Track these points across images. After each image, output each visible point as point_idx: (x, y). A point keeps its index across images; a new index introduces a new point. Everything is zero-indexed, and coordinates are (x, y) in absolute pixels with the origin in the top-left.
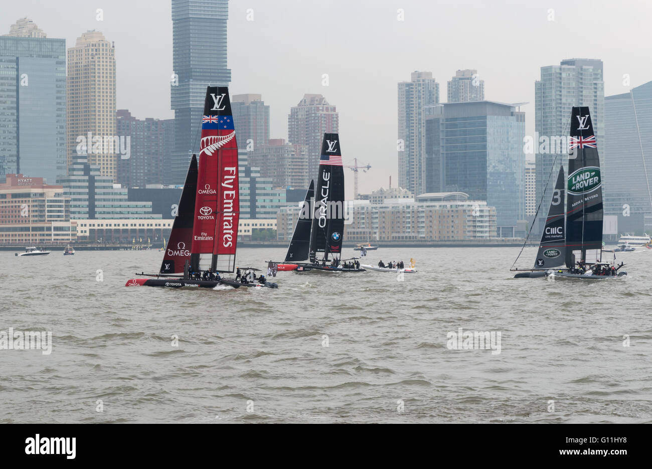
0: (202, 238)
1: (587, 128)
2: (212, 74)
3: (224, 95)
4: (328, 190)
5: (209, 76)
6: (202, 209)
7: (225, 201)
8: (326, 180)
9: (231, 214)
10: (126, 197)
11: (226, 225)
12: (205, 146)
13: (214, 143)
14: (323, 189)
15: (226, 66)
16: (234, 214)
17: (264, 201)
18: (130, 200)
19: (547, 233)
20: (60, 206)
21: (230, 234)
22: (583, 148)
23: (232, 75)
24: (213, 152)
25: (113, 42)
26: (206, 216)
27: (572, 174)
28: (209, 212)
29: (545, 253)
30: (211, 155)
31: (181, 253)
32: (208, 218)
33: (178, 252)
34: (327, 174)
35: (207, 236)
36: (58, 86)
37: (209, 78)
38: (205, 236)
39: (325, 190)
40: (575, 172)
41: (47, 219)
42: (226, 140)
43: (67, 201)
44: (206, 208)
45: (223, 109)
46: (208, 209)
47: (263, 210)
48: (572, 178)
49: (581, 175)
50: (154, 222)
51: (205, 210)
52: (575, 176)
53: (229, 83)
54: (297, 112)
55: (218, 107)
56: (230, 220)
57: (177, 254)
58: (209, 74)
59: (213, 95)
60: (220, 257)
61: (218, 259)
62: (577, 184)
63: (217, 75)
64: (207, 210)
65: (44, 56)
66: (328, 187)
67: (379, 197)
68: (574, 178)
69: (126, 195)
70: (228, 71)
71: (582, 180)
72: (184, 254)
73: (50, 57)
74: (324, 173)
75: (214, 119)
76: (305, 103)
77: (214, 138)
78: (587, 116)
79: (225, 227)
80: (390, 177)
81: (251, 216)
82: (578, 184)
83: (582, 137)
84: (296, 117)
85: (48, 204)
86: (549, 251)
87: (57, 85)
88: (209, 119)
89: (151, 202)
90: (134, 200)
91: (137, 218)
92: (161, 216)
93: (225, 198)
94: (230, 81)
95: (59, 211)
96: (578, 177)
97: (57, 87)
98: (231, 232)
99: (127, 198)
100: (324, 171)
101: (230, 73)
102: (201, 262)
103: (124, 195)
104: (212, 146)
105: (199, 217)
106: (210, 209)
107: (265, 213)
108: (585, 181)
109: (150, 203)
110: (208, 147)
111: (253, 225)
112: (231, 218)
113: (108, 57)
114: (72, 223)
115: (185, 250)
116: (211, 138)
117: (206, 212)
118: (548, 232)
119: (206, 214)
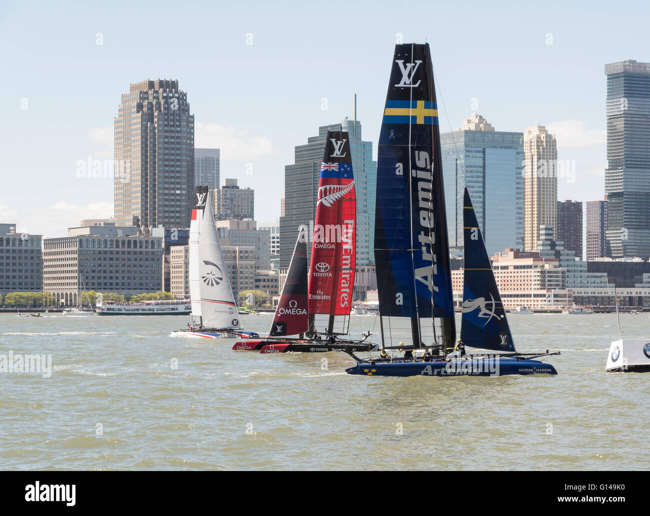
0: (318, 297)
2: (642, 163)
3: (345, 140)
6: (318, 265)
7: (344, 257)
9: (348, 271)
10: (586, 269)
11: (344, 283)
12: (323, 196)
13: (334, 193)
16: (351, 271)
18: (589, 271)
20: (557, 277)
21: (346, 292)
24: (332, 202)
26: (323, 273)
28: (326, 268)
30: (330, 206)
31: (293, 311)
32: (325, 275)
33: (290, 310)
35: (323, 295)
37: (639, 166)
38: (321, 295)
41: (547, 287)
42: (346, 190)
43: (563, 272)
44: (323, 264)
45: (344, 156)
46: (325, 265)
50: (610, 290)
51: (321, 267)
55: (339, 154)
56: (347, 278)
57: (288, 313)
58: (639, 163)
59: (333, 140)
60: (337, 318)
61: (335, 320)
64: (324, 267)
65: (506, 148)
69: (586, 267)
72: (295, 313)
73: (511, 148)
75: (335, 167)
77: (334, 187)
79: (343, 285)
85: (548, 274)
88: (328, 167)
89: (607, 274)
90: (593, 272)
91: (594, 287)
92: (614, 285)
93: (344, 253)
95: (557, 281)
98: (348, 290)
102: (316, 324)
104: (331, 196)
105: (315, 273)
106: (327, 265)
110: (326, 197)
112: (348, 276)
113: (551, 148)
114: (569, 291)
115: (297, 308)
116: (330, 188)
117: (323, 268)
119: (322, 271)
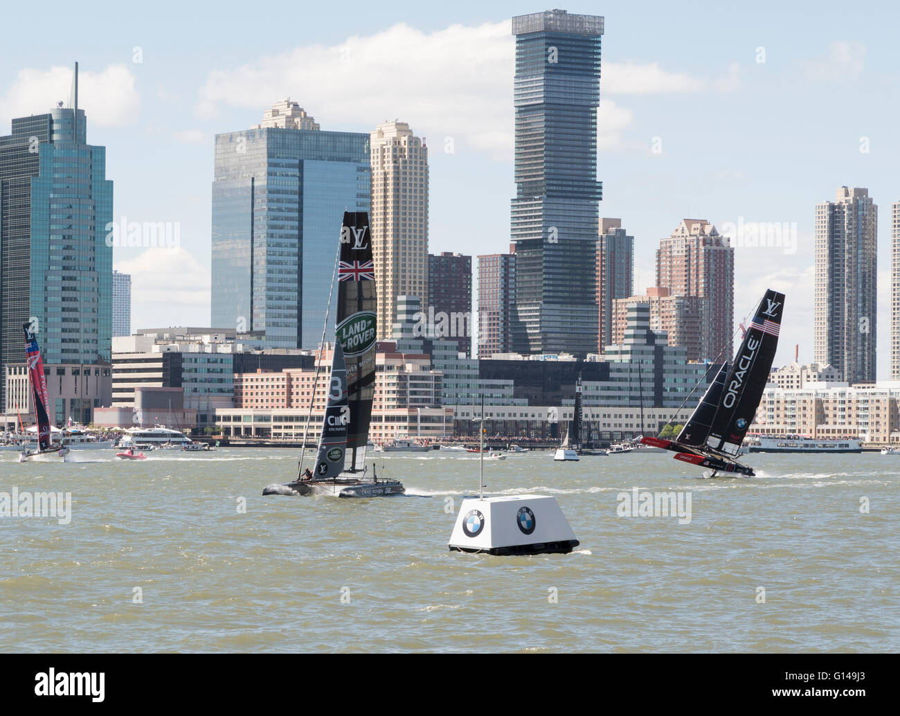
1: (365, 248)
2: (575, 189)
4: (749, 362)
5: (569, 192)
8: (751, 348)
10: (477, 372)
14: (742, 360)
15: (595, 176)
17: (675, 381)
18: (482, 376)
19: (330, 423)
20: (427, 386)
22: (359, 280)
23: (603, 191)
25: (424, 138)
27: (341, 323)
29: (329, 455)
34: (754, 341)
36: (359, 204)
37: (570, 194)
39: (746, 361)
40: (347, 319)
41: (409, 404)
43: (437, 378)
47: (673, 394)
48: (342, 329)
49: (356, 324)
50: (518, 410)
52: (347, 327)
53: (600, 201)
54: (670, 247)
58: (571, 189)
62: (349, 340)
63: (582, 189)
65: (339, 159)
66: (750, 359)
67: (788, 377)
68: (344, 330)
69: (476, 369)
70: (598, 185)
71: (357, 333)
73: (349, 160)
74: (751, 339)
76: (683, 233)
78: (365, 227)
80: (797, 346)
81: (655, 403)
82: (351, 339)
83: (358, 262)
84: (668, 253)
85: (412, 381)
86: (333, 450)
87: (357, 203)
89: (513, 381)
90: (488, 378)
91: (491, 404)
92: (526, 401)
94: (601, 199)
95: (426, 393)
96: (351, 327)
97: (358, 206)
99: (478, 374)
100: (752, 336)
101: (601, 188)
103: (474, 369)
107: (675, 399)
108: (360, 335)
109: (511, 382)
111: (660, 417)
113: (419, 160)
114: (447, 410)
118: (332, 423)
